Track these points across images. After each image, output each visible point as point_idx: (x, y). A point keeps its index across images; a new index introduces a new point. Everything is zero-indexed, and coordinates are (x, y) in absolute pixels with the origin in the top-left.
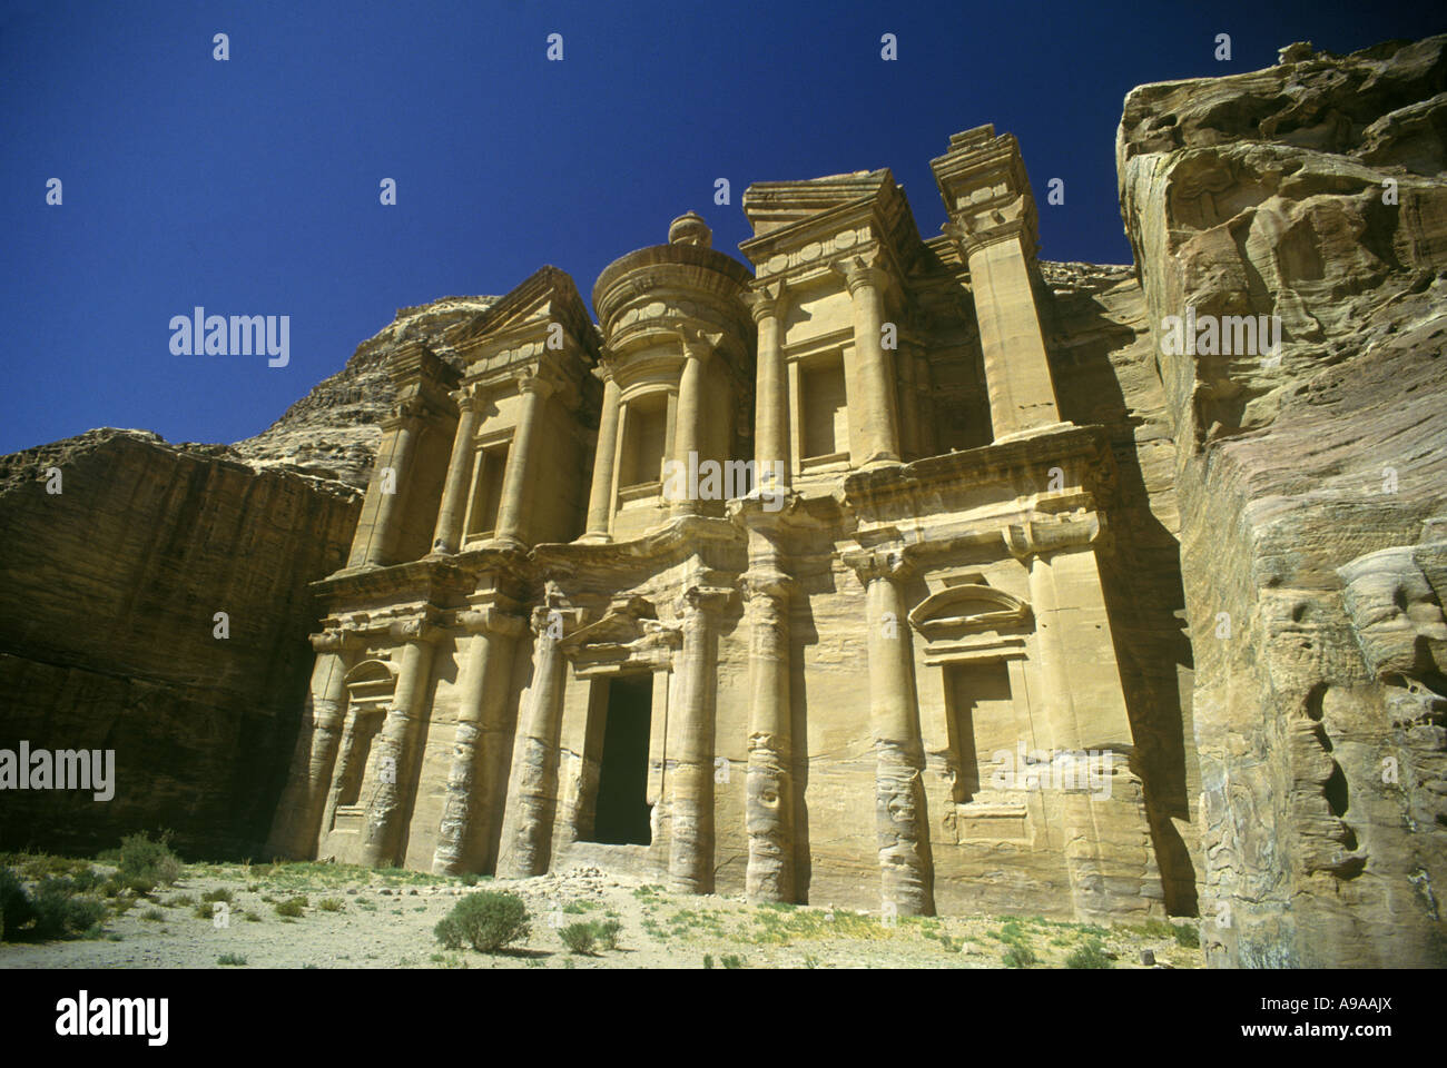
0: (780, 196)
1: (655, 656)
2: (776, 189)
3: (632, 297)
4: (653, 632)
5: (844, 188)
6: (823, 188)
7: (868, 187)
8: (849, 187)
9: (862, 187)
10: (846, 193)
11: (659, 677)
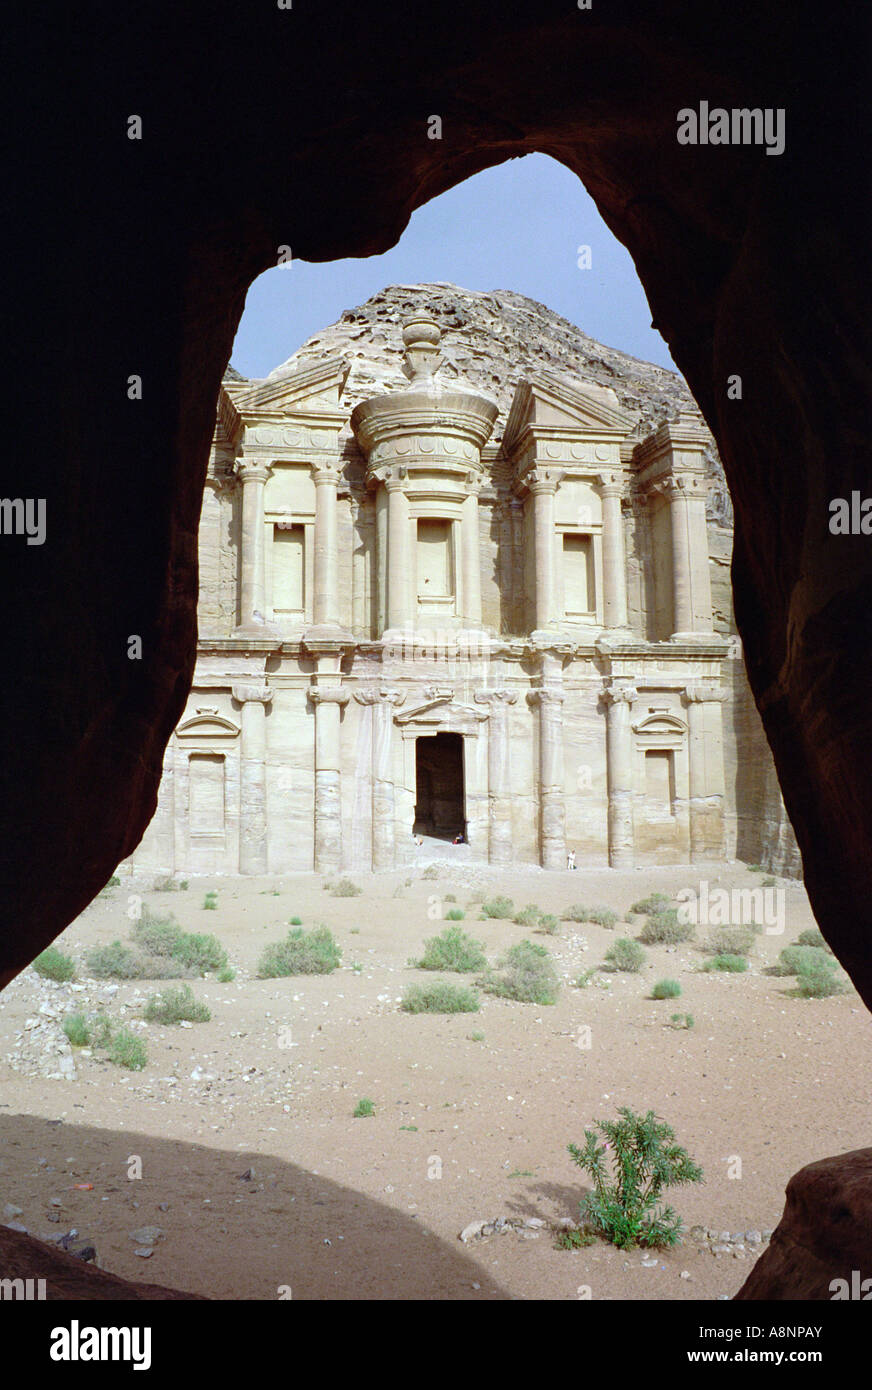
0: (561, 392)
1: (462, 729)
2: (561, 386)
3: (429, 425)
4: (464, 713)
5: (611, 413)
6: (596, 405)
7: (627, 422)
8: (614, 415)
9: (623, 419)
10: (611, 418)
11: (468, 743)
